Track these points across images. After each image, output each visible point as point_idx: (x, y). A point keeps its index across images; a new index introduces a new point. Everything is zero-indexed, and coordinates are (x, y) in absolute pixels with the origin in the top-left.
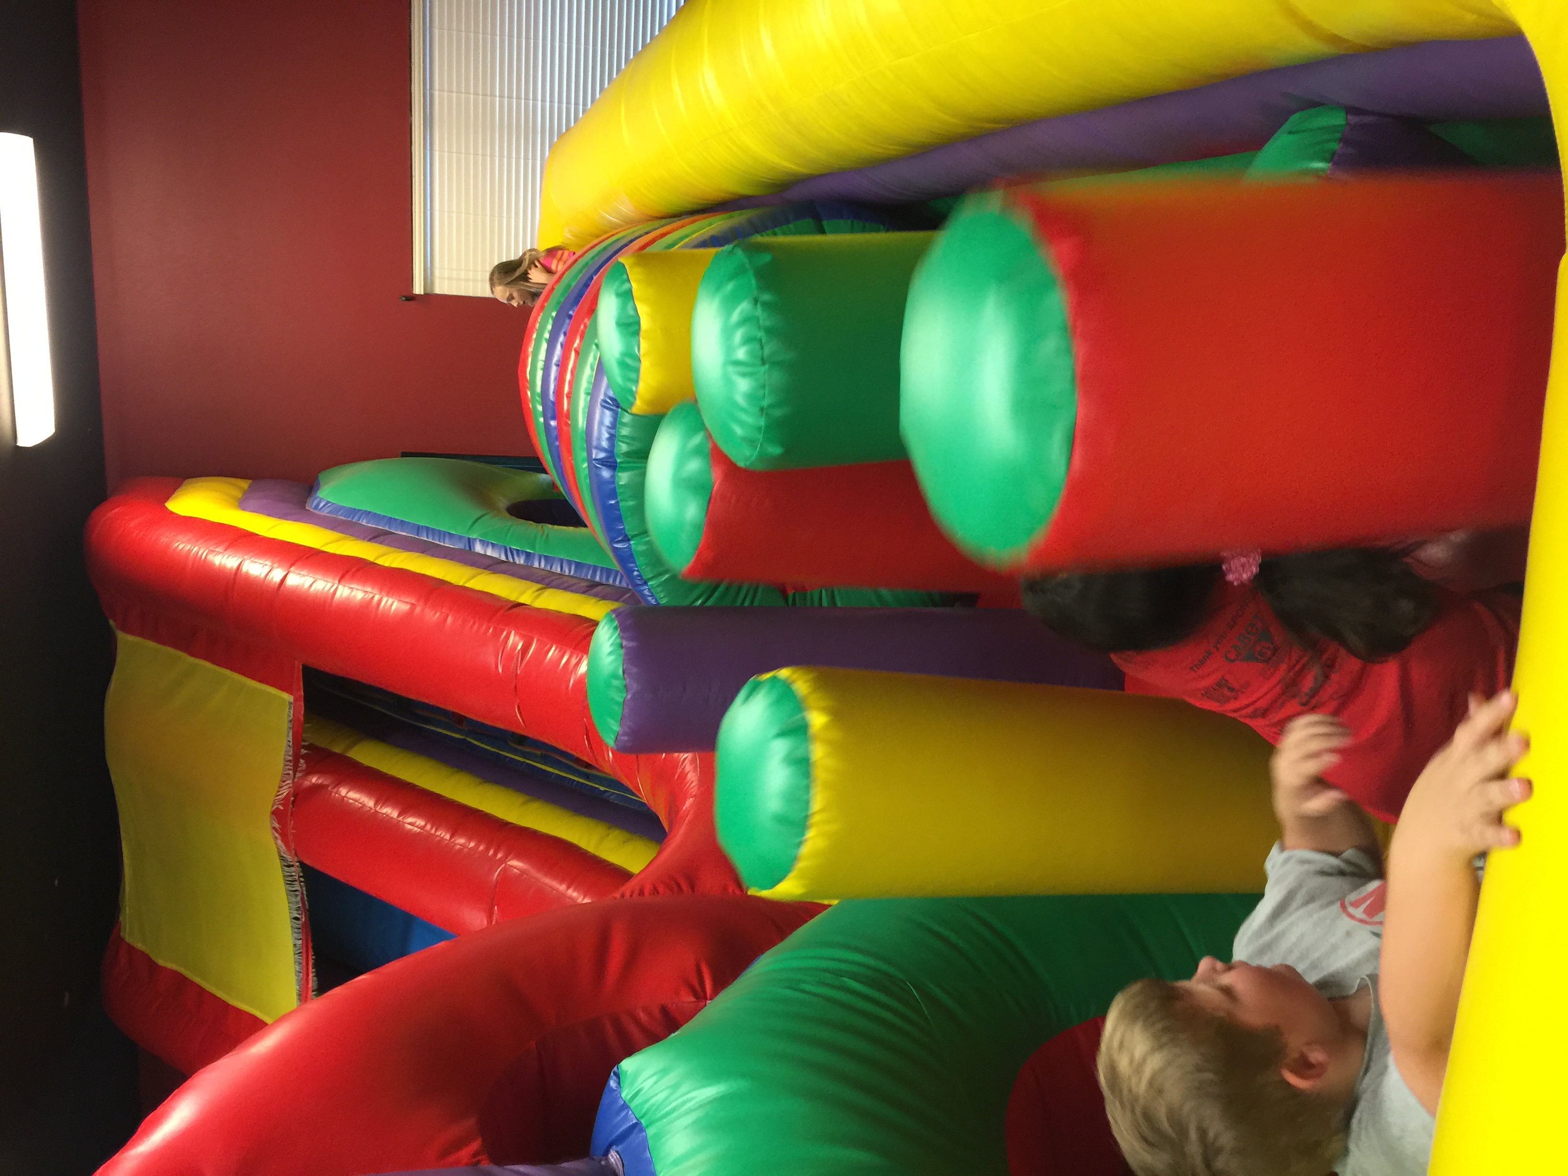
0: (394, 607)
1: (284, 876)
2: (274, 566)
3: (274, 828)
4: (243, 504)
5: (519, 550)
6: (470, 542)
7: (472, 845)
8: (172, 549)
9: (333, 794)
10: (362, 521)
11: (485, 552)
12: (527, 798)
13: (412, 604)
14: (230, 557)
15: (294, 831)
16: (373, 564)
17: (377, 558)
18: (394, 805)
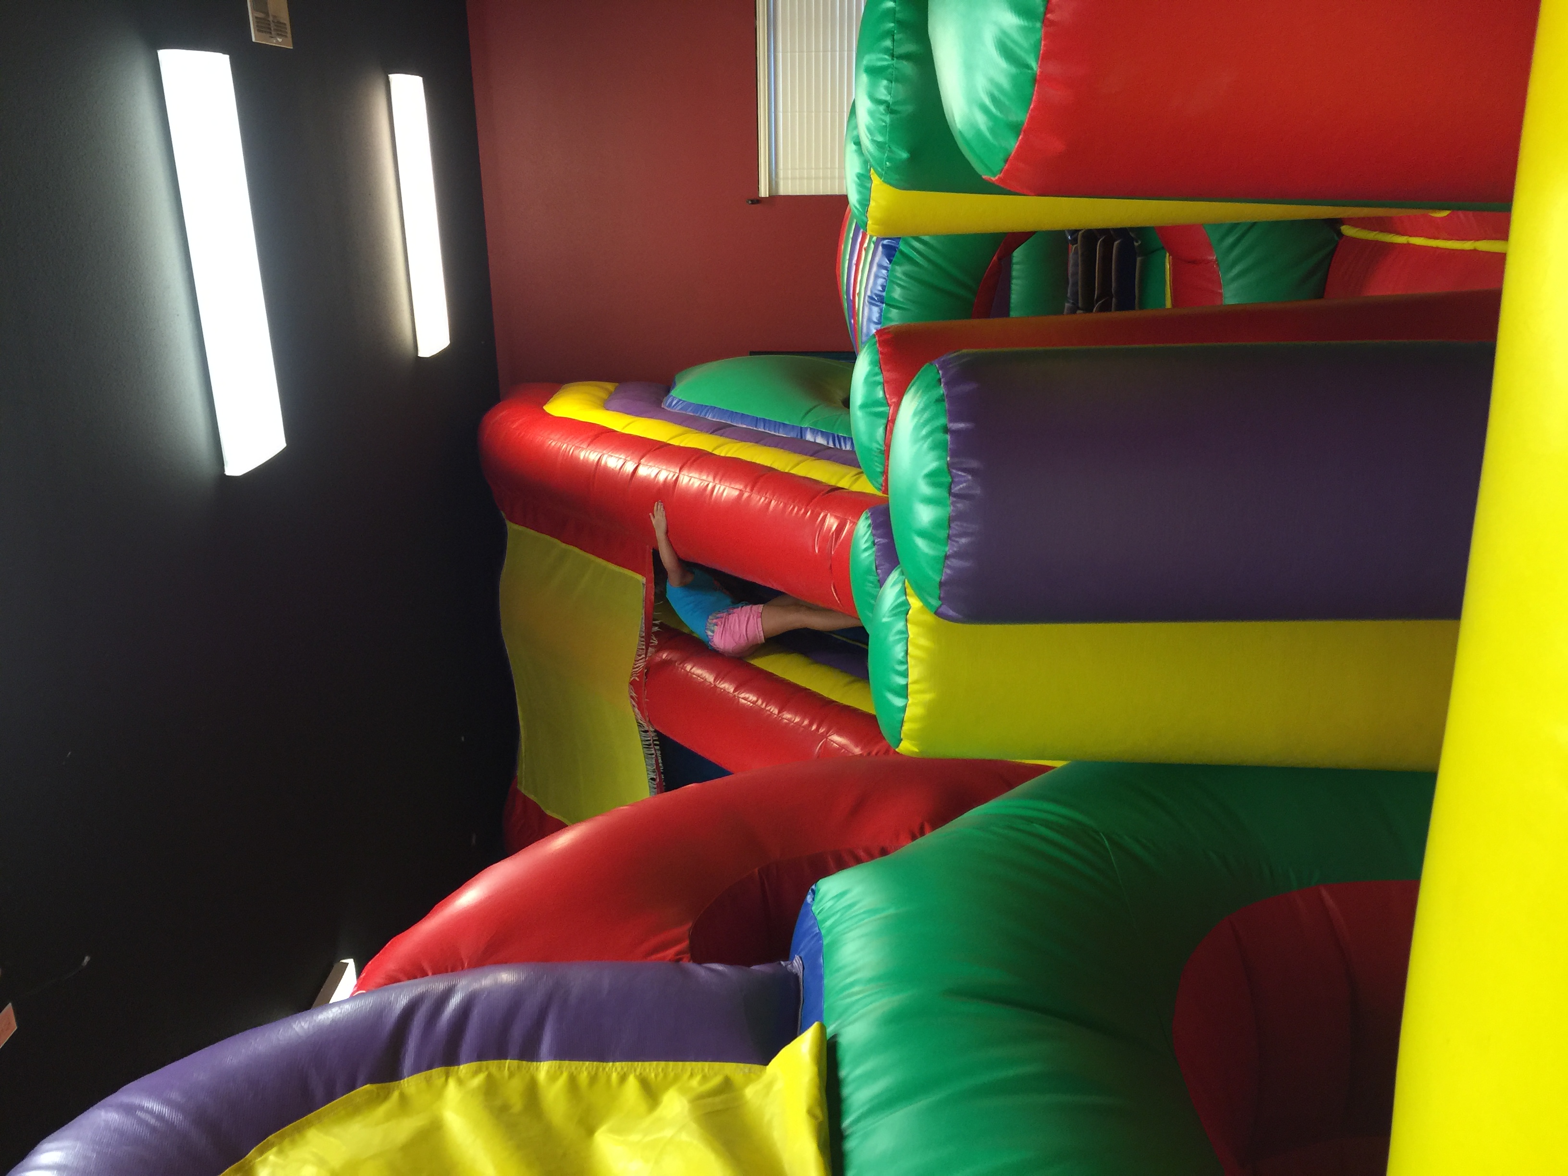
0: (725, 494)
1: (642, 741)
2: (627, 459)
3: (632, 697)
4: (607, 405)
5: (845, 437)
6: (802, 431)
7: (797, 720)
8: (545, 448)
9: (680, 669)
10: (708, 416)
11: (815, 440)
12: (852, 678)
13: (740, 490)
14: (592, 452)
15: (648, 700)
16: (710, 454)
17: (715, 449)
18: (731, 681)
